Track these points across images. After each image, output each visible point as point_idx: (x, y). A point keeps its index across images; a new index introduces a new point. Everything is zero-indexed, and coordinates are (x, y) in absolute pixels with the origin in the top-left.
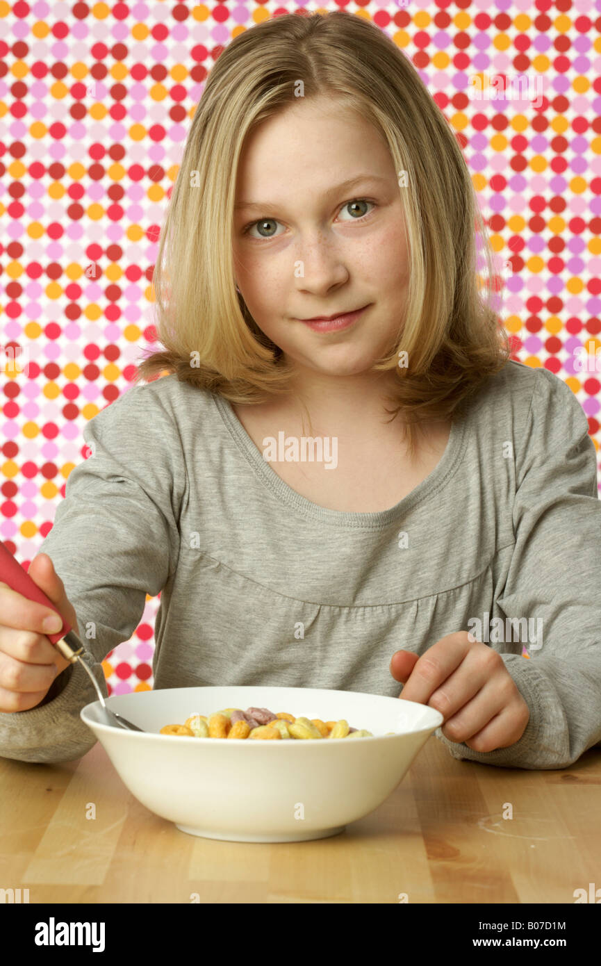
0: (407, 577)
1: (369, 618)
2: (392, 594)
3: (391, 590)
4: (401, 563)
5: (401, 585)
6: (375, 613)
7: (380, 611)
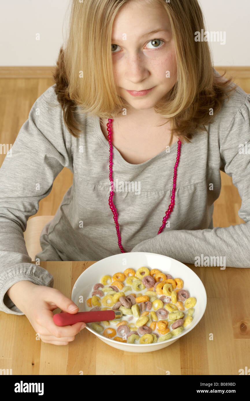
0: (166, 182)
1: (150, 196)
2: (159, 187)
3: (159, 186)
4: (164, 176)
5: (163, 185)
6: (152, 194)
7: (154, 193)
